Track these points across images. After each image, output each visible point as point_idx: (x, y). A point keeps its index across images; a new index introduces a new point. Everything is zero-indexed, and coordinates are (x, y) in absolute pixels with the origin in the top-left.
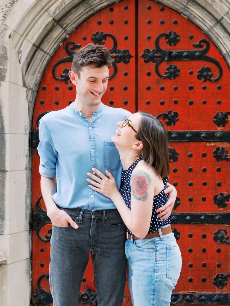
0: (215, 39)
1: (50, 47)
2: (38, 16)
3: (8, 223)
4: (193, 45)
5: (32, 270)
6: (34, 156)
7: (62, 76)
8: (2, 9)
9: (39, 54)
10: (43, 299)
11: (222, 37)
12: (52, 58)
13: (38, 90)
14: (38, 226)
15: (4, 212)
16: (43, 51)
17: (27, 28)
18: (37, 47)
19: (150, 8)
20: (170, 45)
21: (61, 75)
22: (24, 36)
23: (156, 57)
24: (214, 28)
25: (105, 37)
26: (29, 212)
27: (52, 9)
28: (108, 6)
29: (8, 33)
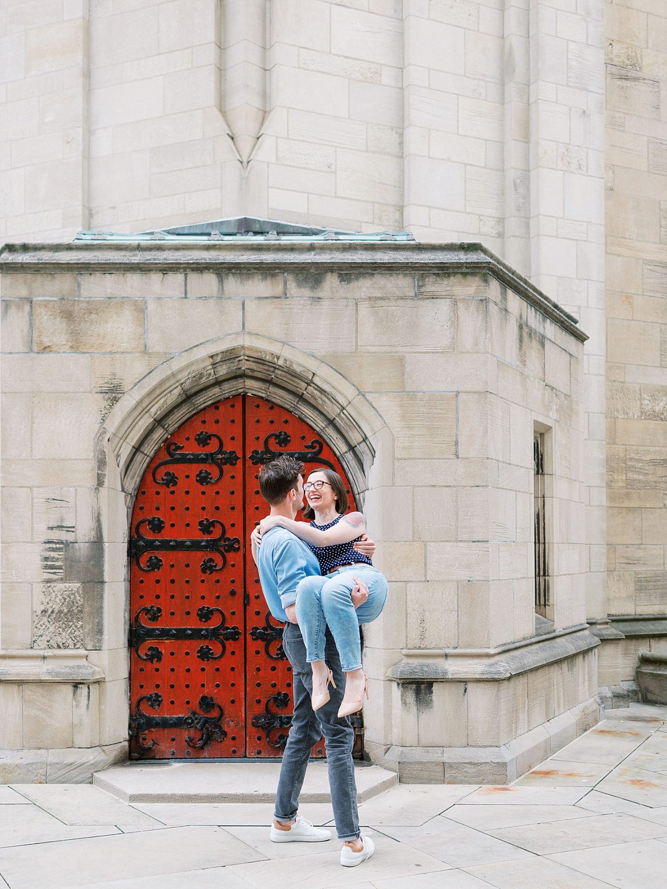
0: (328, 440)
1: (150, 449)
2: (138, 418)
3: (107, 637)
4: (305, 446)
5: (130, 692)
6: (132, 567)
7: (163, 480)
8: (101, 411)
9: (139, 457)
10: (143, 723)
11: (335, 438)
12: (152, 460)
13: (137, 494)
14: (137, 643)
15: (102, 625)
16: (144, 453)
17: (126, 431)
18: (137, 449)
19: (258, 406)
20: (281, 446)
21: (162, 478)
22: (123, 438)
23: (265, 458)
24: (326, 429)
25: (209, 437)
26: (127, 627)
27: (153, 410)
28: (213, 404)
29: (107, 436)
